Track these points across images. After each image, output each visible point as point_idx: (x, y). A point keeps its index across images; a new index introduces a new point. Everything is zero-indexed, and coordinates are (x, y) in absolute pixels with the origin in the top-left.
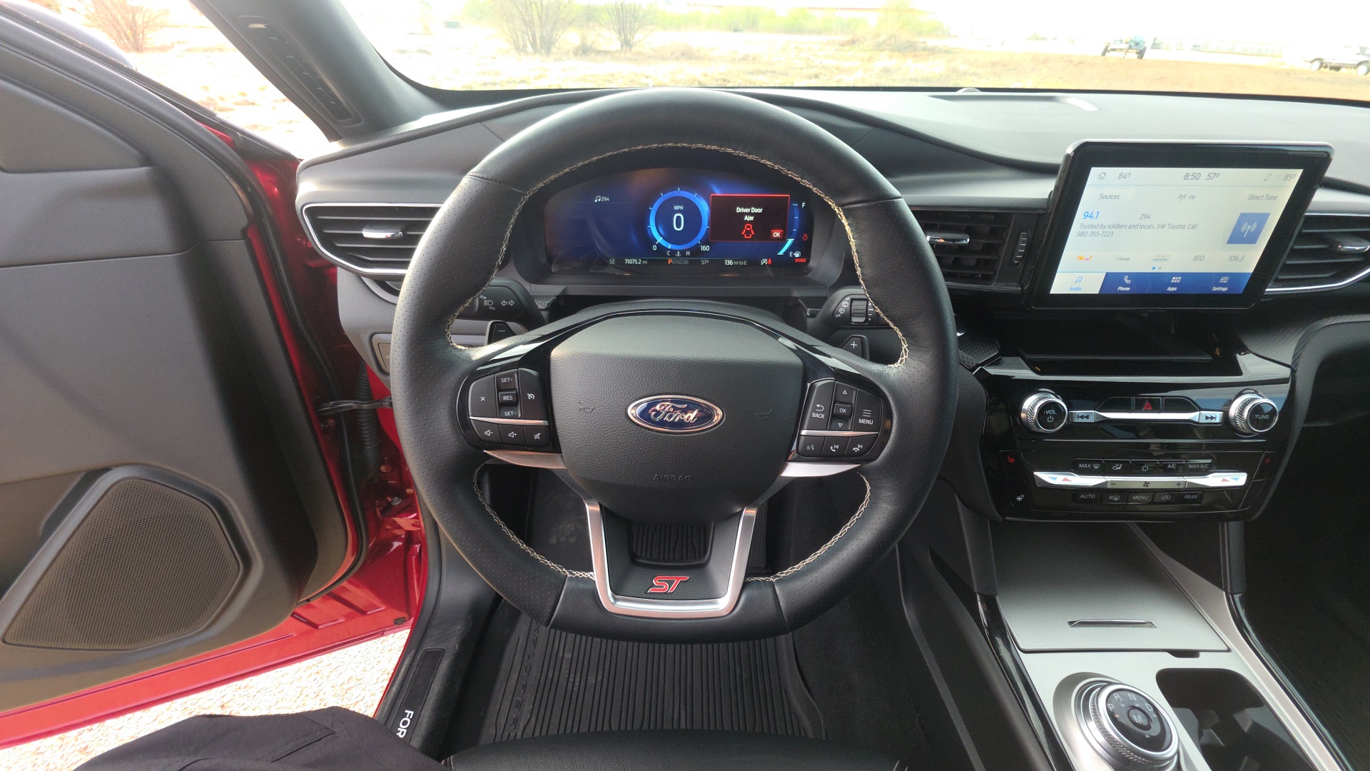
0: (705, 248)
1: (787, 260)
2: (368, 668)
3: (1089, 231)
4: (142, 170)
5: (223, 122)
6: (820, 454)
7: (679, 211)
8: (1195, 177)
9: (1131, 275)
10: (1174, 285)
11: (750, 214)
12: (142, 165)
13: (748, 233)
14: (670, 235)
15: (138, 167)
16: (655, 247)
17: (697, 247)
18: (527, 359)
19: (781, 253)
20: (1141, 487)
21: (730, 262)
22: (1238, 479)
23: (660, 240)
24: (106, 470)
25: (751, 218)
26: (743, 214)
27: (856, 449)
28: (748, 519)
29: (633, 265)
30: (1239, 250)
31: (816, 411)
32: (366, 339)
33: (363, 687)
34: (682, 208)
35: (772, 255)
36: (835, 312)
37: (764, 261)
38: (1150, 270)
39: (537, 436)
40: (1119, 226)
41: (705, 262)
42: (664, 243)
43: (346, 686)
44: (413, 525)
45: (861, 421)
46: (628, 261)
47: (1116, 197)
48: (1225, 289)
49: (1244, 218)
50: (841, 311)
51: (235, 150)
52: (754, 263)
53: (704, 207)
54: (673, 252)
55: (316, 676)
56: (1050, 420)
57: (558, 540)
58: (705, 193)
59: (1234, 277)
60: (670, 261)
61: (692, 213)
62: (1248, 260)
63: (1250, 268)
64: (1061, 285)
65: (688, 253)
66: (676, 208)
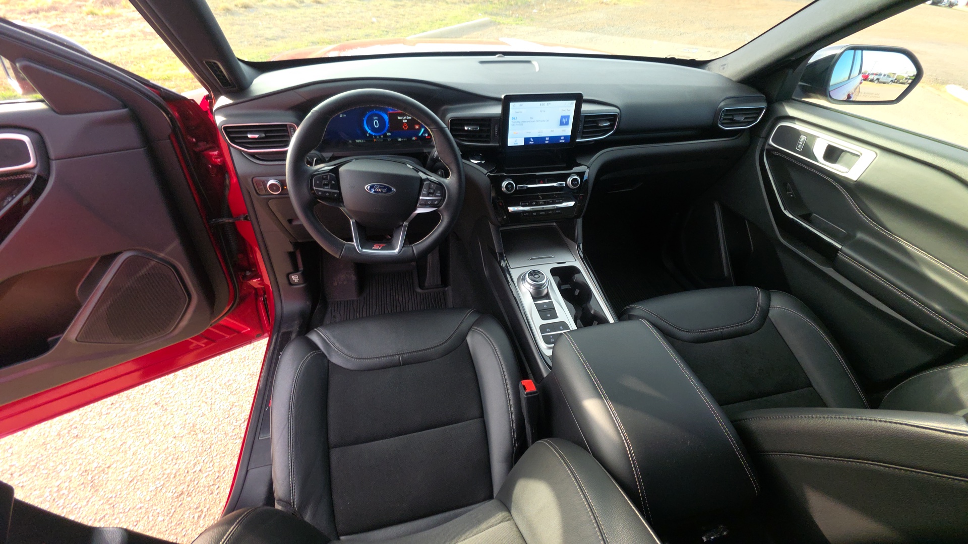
0: (389, 134)
1: (422, 138)
2: (238, 374)
3: (515, 124)
4: (124, 111)
5: (153, 84)
6: (425, 204)
7: (376, 119)
8: (543, 105)
9: (533, 138)
10: (547, 140)
11: (405, 119)
12: (124, 108)
13: (405, 127)
14: (373, 129)
15: (121, 109)
16: (368, 135)
17: (386, 134)
18: (331, 171)
19: (420, 135)
20: (542, 209)
21: (400, 140)
22: (572, 204)
23: (369, 132)
24: (120, 253)
25: (406, 121)
26: (402, 120)
27: (436, 203)
28: (405, 226)
29: (360, 143)
30: (564, 127)
31: (424, 191)
32: (250, 180)
33: (238, 382)
34: (377, 118)
35: (417, 136)
36: (433, 156)
37: (414, 138)
38: (538, 136)
39: (336, 195)
40: (524, 122)
41: (389, 140)
42: (372, 133)
43: (228, 384)
44: (259, 284)
45: (437, 194)
46: (357, 141)
47: (521, 112)
48: (564, 141)
49: (562, 117)
50: (435, 156)
51: (161, 97)
52: (410, 139)
53: (386, 117)
54: (376, 137)
55: (208, 383)
56: (510, 189)
57: (338, 284)
58: (385, 111)
59: (565, 137)
60: (375, 140)
61: (381, 120)
62: (567, 131)
63: (569, 134)
64: (511, 142)
65: (382, 137)
66: (375, 118)
